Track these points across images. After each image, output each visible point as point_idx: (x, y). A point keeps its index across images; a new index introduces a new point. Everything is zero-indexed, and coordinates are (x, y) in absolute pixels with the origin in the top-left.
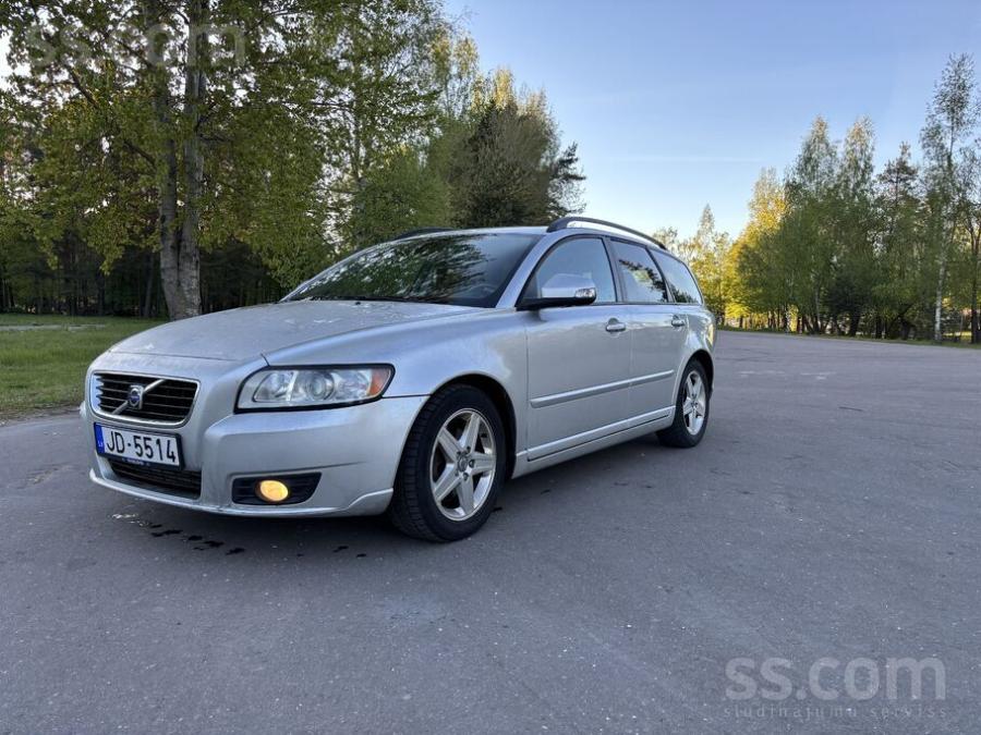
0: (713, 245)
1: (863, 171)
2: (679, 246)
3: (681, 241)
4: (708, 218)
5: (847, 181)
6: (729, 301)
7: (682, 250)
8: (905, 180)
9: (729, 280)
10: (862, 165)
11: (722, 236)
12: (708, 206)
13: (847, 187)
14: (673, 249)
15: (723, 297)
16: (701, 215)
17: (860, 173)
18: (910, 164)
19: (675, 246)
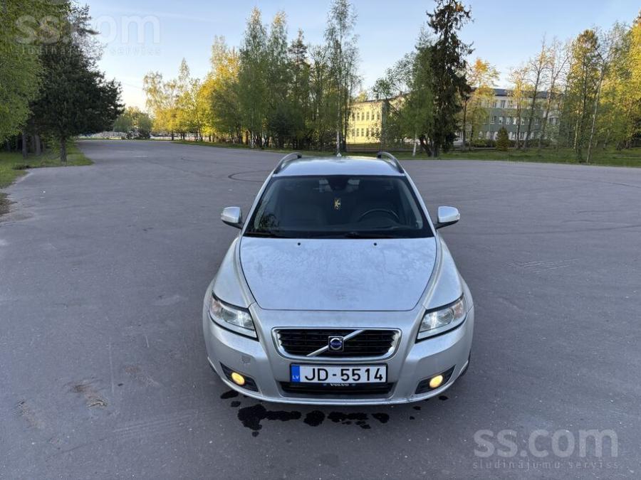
0: (190, 87)
1: (282, 46)
2: (164, 86)
3: (166, 82)
4: (185, 68)
5: (273, 51)
6: (205, 125)
7: (166, 88)
8: (302, 52)
9: (204, 110)
10: (281, 41)
11: (196, 81)
12: (184, 59)
13: (273, 54)
14: (160, 87)
15: (200, 122)
16: (181, 65)
17: (280, 46)
18: (305, 43)
19: (161, 85)
